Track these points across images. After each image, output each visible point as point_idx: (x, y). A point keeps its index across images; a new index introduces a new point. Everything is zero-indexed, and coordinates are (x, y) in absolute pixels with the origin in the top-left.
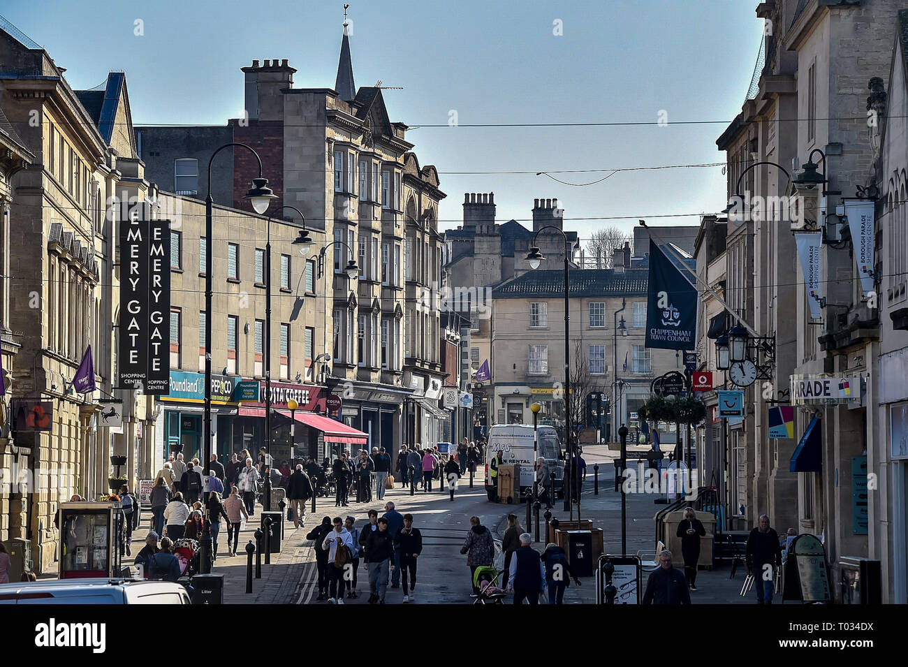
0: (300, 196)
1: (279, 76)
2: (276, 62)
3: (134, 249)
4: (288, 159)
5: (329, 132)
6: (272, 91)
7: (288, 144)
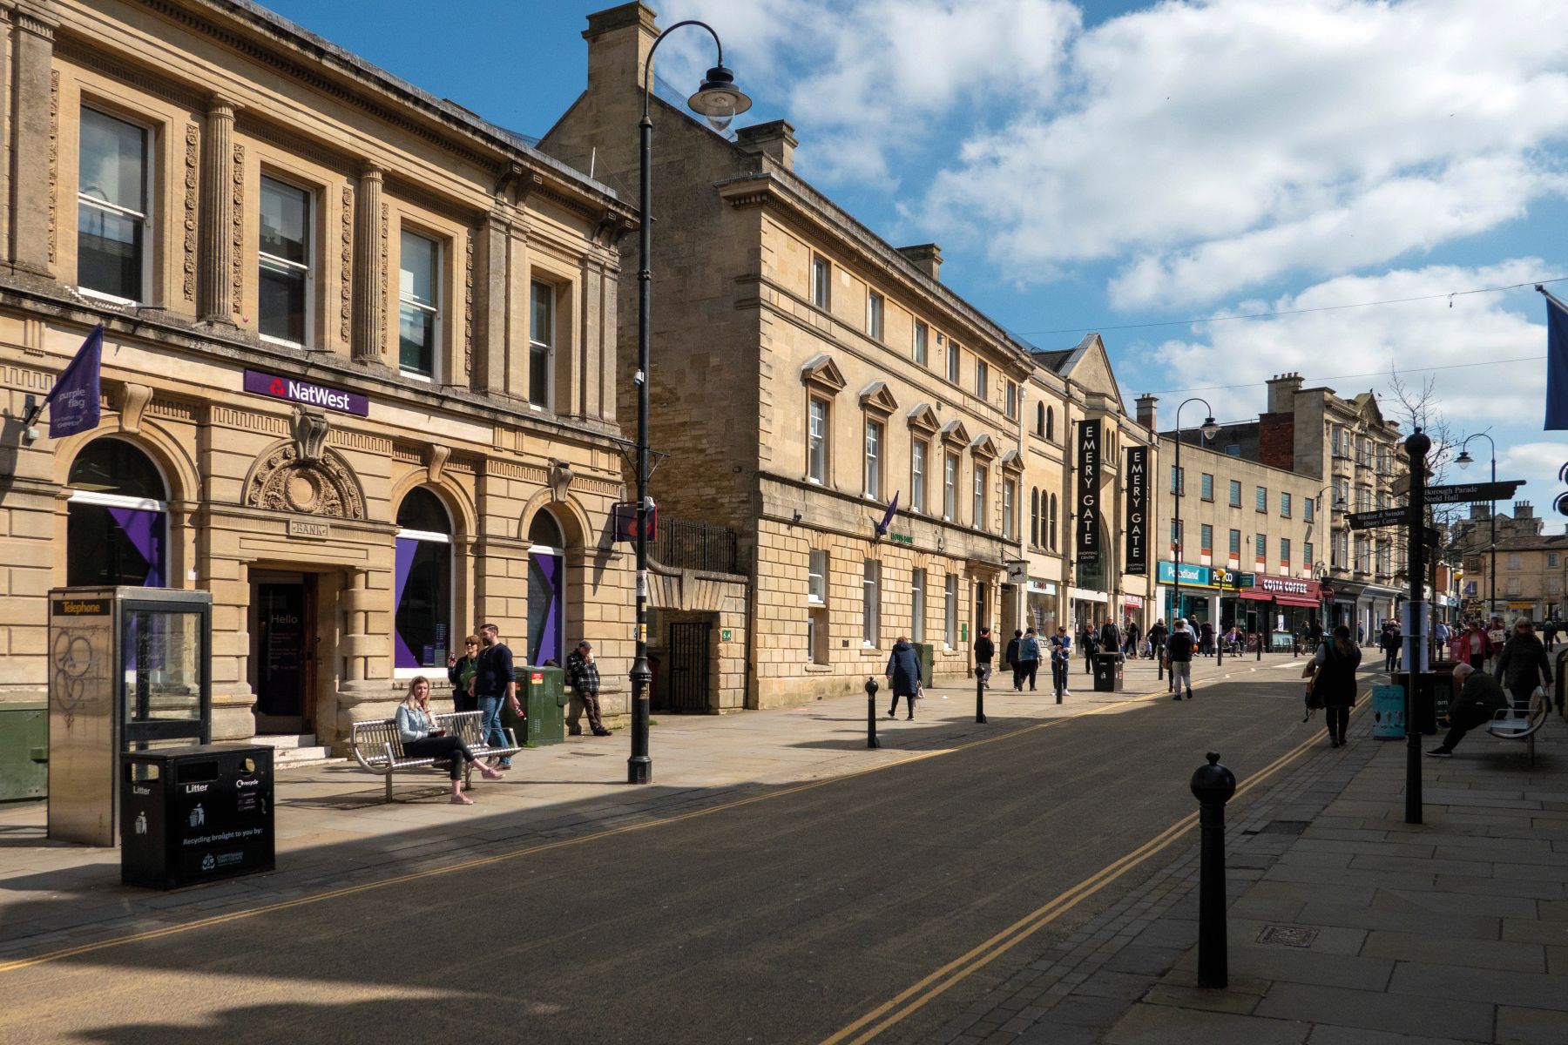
0: (1305, 459)
1: (1291, 383)
2: (1289, 374)
3: (1088, 456)
4: (1297, 435)
5: (1327, 416)
6: (1287, 393)
7: (1297, 427)
